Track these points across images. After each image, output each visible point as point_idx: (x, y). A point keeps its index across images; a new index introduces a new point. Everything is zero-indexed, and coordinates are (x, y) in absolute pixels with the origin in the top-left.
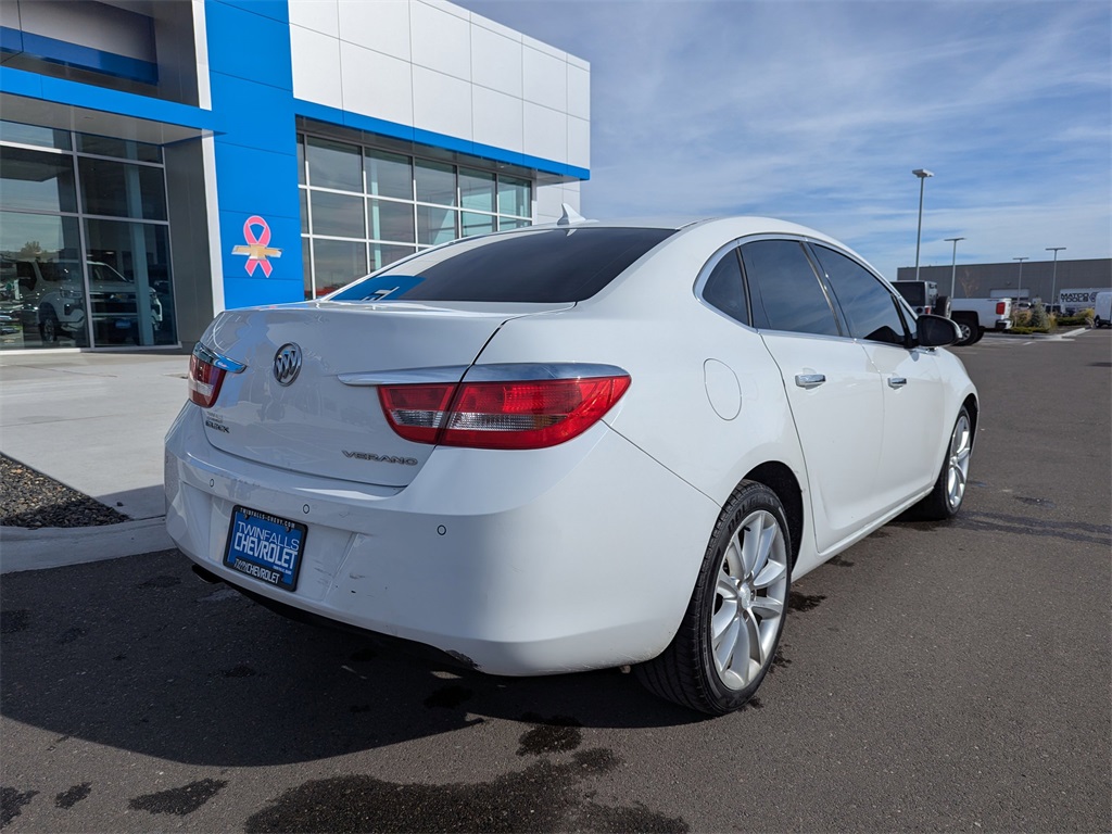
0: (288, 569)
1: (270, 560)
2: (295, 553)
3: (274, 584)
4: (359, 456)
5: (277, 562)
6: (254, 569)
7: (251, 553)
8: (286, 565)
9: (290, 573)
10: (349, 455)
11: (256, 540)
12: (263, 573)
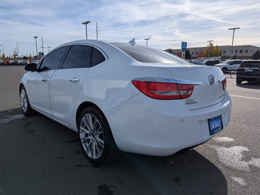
2: (220, 121)
10: (220, 97)
11: (214, 124)
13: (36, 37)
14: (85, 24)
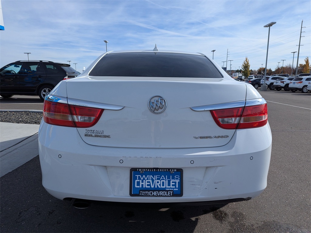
0: (176, 188)
1: (162, 187)
2: (177, 181)
3: (171, 196)
4: (201, 138)
5: (167, 187)
6: (155, 193)
7: (149, 187)
8: (174, 187)
9: (177, 189)
10: (197, 138)
11: (151, 181)
12: (161, 193)
13: (214, 51)
14: (269, 27)
